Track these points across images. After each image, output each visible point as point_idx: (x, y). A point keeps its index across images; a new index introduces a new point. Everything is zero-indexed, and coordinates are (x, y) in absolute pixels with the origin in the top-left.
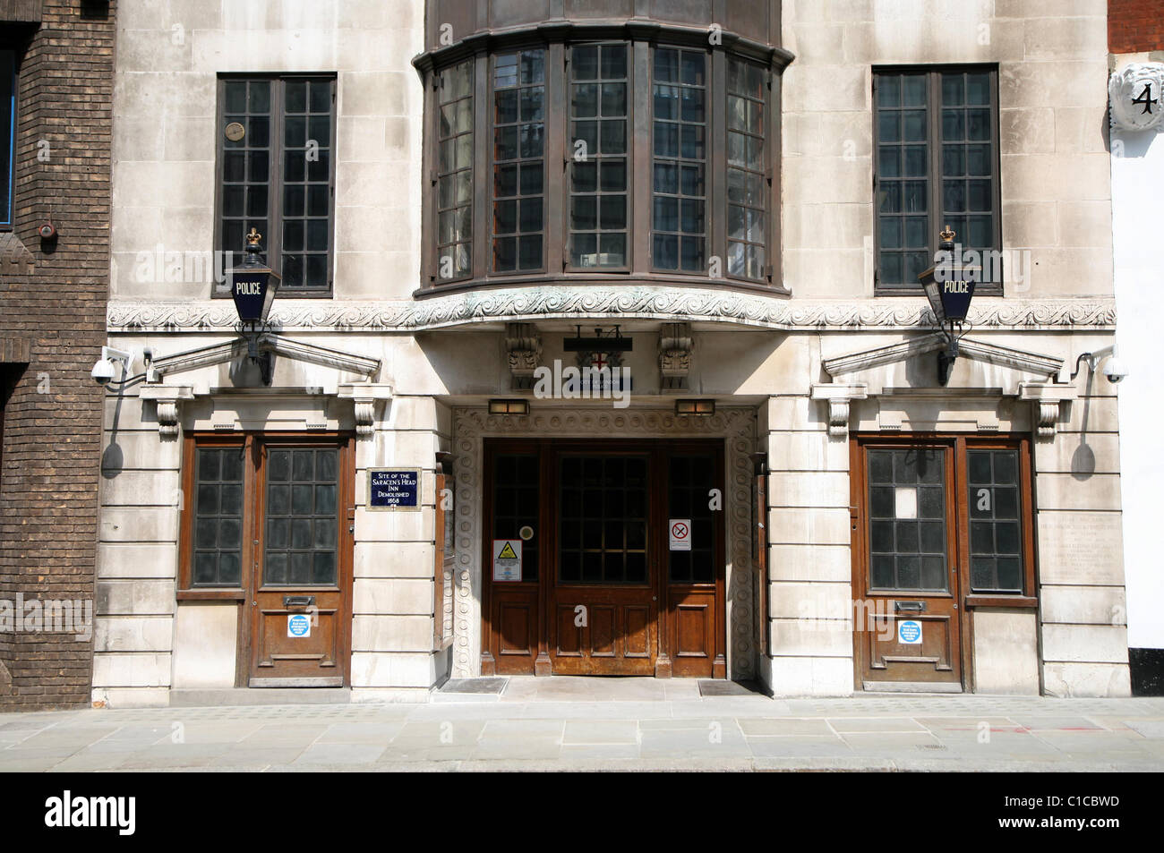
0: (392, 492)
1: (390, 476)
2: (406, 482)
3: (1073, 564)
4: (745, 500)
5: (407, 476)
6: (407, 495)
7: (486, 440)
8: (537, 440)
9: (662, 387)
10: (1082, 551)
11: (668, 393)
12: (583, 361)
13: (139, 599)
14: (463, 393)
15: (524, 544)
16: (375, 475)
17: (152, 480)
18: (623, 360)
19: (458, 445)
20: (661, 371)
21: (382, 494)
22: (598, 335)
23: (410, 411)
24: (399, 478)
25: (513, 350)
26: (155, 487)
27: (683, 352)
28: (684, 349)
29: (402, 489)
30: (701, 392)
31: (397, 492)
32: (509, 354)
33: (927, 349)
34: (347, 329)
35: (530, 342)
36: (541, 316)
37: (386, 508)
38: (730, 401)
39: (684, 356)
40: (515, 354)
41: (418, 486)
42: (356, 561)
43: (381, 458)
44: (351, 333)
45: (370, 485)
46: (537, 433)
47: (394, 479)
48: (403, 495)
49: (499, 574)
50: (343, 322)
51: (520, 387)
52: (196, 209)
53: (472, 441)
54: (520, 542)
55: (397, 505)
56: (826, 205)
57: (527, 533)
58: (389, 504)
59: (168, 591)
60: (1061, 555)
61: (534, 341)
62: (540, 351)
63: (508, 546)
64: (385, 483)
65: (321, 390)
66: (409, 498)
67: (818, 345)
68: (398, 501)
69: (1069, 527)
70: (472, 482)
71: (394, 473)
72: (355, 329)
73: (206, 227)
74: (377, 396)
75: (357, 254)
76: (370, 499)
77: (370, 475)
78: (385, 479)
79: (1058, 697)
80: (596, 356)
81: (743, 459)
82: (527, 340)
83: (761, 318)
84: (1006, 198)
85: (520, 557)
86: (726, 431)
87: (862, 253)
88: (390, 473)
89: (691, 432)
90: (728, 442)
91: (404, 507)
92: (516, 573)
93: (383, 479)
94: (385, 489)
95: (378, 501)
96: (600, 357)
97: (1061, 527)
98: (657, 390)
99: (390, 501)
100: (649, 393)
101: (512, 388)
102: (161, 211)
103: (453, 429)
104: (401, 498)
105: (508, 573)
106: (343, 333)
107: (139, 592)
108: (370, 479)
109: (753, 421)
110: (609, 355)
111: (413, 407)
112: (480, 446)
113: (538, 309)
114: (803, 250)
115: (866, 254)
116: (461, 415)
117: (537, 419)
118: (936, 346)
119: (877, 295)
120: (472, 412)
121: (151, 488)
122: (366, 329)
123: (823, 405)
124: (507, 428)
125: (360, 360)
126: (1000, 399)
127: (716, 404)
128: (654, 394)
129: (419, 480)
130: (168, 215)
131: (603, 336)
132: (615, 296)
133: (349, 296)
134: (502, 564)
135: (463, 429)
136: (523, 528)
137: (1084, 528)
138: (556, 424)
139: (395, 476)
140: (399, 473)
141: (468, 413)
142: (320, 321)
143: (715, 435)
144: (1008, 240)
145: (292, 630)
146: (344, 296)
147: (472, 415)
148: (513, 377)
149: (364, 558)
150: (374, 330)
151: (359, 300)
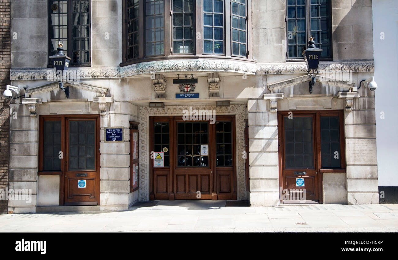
0: (114, 136)
1: (113, 130)
2: (118, 132)
3: (358, 157)
4: (242, 137)
5: (119, 130)
6: (119, 137)
7: (150, 117)
8: (168, 117)
9: (210, 96)
10: (361, 152)
11: (212, 99)
12: (181, 87)
13: (24, 175)
14: (138, 100)
15: (165, 154)
16: (107, 130)
17: (28, 133)
18: (195, 87)
19: (140, 119)
20: (209, 91)
21: (110, 137)
22: (186, 78)
23: (119, 107)
24: (116, 131)
25: (155, 84)
26: (29, 136)
27: (216, 84)
28: (217, 82)
29: (117, 134)
30: (224, 98)
31: (115, 136)
32: (153, 85)
33: (305, 80)
34: (96, 78)
35: (161, 81)
36: (163, 71)
37: (112, 141)
38: (235, 101)
39: (216, 85)
40: (156, 85)
41: (123, 133)
42: (101, 160)
43: (109, 124)
44: (97, 79)
45: (106, 133)
46: (168, 114)
47: (114, 131)
48: (117, 137)
49: (156, 164)
50: (95, 75)
51: (159, 97)
52: (41, 35)
53: (145, 117)
54: (163, 153)
55: (116, 140)
56: (268, 29)
57: (165, 150)
58: (113, 140)
59: (35, 172)
60: (354, 154)
61: (162, 81)
62: (165, 84)
63: (159, 154)
64: (111, 133)
65: (88, 99)
66: (120, 138)
67: (266, 80)
68: (116, 139)
69: (357, 143)
70: (145, 132)
71: (114, 129)
72: (99, 78)
73: (45, 42)
74: (107, 102)
75: (99, 51)
76: (106, 139)
77: (105, 130)
78: (111, 131)
79: (353, 204)
80: (186, 86)
81: (242, 122)
82: (160, 80)
83: (244, 70)
84: (334, 25)
85: (163, 158)
86: (235, 112)
87: (282, 46)
88: (113, 129)
89: (223, 113)
90: (236, 116)
91: (118, 141)
92: (162, 164)
93: (110, 131)
94: (111, 135)
95: (108, 139)
96: (187, 86)
97: (354, 143)
98: (208, 97)
99: (113, 139)
100: (205, 99)
101: (156, 98)
102: (29, 36)
103: (138, 113)
104: (117, 138)
105: (159, 164)
106: (95, 79)
107: (24, 172)
108: (106, 131)
109: (245, 108)
110: (190, 85)
111: (121, 105)
112: (148, 119)
113: (162, 69)
114: (260, 45)
115: (283, 46)
116: (141, 108)
117: (168, 109)
118: (308, 79)
119: (287, 61)
120: (145, 107)
121: (27, 136)
122: (103, 77)
123: (268, 102)
124: (157, 113)
125: (101, 89)
126: (332, 98)
127: (231, 102)
128: (207, 99)
129: (123, 131)
130: (31, 37)
131: (187, 78)
132: (189, 63)
133: (97, 66)
134: (157, 161)
135: (142, 113)
136: (164, 148)
137: (363, 144)
138: (175, 111)
139: (115, 130)
140: (116, 129)
141: (143, 108)
142: (86, 75)
143: (232, 113)
144: (335, 40)
145: (79, 185)
146: (95, 66)
147: (145, 108)
148: (156, 94)
149: (104, 159)
150: (106, 78)
151: (100, 67)
